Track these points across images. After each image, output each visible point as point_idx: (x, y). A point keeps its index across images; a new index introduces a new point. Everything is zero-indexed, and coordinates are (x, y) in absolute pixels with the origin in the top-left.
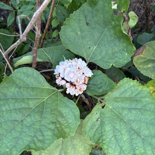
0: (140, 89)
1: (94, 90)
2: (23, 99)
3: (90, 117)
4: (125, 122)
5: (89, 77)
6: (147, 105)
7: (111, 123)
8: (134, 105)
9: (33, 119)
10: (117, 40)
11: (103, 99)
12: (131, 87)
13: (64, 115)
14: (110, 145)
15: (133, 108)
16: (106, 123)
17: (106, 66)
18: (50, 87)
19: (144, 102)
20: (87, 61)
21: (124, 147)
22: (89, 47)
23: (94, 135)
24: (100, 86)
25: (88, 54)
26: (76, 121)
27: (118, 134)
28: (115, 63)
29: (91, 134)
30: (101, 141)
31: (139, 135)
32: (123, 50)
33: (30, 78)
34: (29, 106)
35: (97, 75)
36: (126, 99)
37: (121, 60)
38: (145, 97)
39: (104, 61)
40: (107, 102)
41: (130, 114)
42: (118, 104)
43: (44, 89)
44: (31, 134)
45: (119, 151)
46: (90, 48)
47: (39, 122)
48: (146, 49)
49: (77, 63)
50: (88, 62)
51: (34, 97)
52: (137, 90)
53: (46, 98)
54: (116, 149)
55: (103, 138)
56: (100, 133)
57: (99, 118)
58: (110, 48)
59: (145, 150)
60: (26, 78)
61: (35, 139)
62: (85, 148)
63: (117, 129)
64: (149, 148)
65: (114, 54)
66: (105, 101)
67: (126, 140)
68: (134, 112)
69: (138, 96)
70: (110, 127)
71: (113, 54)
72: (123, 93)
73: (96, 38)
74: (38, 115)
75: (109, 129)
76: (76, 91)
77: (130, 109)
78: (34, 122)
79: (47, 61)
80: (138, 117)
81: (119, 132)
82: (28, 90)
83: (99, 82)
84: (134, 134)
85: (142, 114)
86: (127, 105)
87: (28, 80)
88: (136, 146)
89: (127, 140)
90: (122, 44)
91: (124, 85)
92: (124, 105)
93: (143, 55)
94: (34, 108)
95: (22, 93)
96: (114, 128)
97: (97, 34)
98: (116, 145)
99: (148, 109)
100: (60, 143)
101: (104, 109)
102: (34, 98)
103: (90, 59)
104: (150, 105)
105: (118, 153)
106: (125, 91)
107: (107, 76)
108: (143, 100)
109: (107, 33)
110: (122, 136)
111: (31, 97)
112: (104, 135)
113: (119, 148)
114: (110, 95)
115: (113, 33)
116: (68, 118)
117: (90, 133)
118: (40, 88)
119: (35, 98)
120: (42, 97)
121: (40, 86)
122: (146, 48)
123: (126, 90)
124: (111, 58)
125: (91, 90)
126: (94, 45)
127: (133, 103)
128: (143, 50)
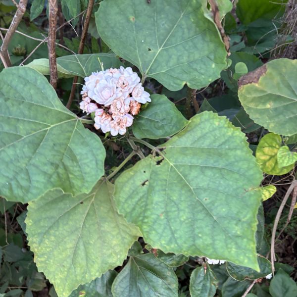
0: (230, 134)
1: (147, 130)
2: (9, 118)
3: (132, 177)
4: (190, 190)
5: (141, 104)
6: (236, 163)
7: (165, 190)
8: (212, 161)
9: (18, 151)
10: (200, 37)
11: (161, 150)
12: (214, 130)
13: (78, 157)
14: (155, 227)
15: (208, 167)
16: (157, 188)
17: (175, 85)
18: (64, 110)
19: (232, 157)
20: (142, 74)
21: (179, 232)
22: (147, 48)
23: (134, 209)
24: (160, 125)
25: (145, 62)
26: (97, 171)
27: (174, 209)
28: (190, 81)
29: (128, 207)
30: (141, 218)
31: (209, 214)
32: (208, 57)
33: (28, 87)
34: (17, 132)
35: (159, 104)
36: (202, 150)
37: (203, 77)
38: (235, 149)
39: (171, 76)
40: (167, 155)
41: (202, 176)
42: (186, 158)
43: (51, 110)
44: (7, 174)
45: (168, 239)
46: (150, 50)
47: (27, 159)
48: (267, 72)
49: (123, 74)
50: (144, 76)
51: (30, 118)
52: (224, 135)
53: (52, 126)
54: (164, 235)
55: (146, 215)
56: (142, 207)
57: (146, 181)
58: (186, 52)
59: (214, 240)
60: (22, 86)
61: (13, 183)
62: (123, 240)
63: (173, 201)
64: (222, 237)
65: (191, 65)
66: (165, 153)
67: (185, 220)
68: (209, 173)
69: (223, 146)
70: (163, 197)
71: (190, 63)
72: (198, 139)
73: (162, 31)
74: (28, 147)
75: (160, 200)
76: (113, 125)
77: (203, 169)
78: (18, 157)
79: (78, 74)
80: (213, 182)
81: (176, 206)
82: (22, 106)
83: (159, 117)
84: (201, 211)
85: (223, 177)
86: (200, 161)
87: (25, 89)
88: (199, 233)
89: (187, 221)
90: (208, 45)
91: (202, 125)
92: (194, 161)
93: (261, 84)
94: (25, 137)
95: (8, 108)
96: (169, 198)
97: (165, 23)
98: (165, 228)
99: (236, 169)
100: (78, 226)
101: (159, 166)
102: (30, 121)
103: (149, 71)
104: (240, 164)
105: (165, 241)
106: (203, 137)
107: (175, 107)
108: (231, 153)
109: (183, 22)
110: (179, 213)
111: (24, 118)
112: (149, 209)
113: (169, 232)
114: (175, 142)
115: (193, 23)
116: (85, 164)
117: (126, 205)
118: (45, 107)
119: (32, 122)
120: (45, 122)
121: (45, 104)
122: (266, 70)
123: (205, 135)
124: (185, 72)
125: (143, 130)
126: (158, 45)
127: (211, 157)
128: (260, 74)
